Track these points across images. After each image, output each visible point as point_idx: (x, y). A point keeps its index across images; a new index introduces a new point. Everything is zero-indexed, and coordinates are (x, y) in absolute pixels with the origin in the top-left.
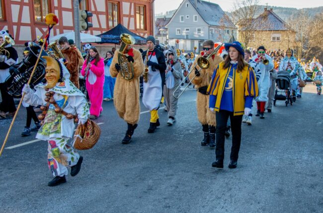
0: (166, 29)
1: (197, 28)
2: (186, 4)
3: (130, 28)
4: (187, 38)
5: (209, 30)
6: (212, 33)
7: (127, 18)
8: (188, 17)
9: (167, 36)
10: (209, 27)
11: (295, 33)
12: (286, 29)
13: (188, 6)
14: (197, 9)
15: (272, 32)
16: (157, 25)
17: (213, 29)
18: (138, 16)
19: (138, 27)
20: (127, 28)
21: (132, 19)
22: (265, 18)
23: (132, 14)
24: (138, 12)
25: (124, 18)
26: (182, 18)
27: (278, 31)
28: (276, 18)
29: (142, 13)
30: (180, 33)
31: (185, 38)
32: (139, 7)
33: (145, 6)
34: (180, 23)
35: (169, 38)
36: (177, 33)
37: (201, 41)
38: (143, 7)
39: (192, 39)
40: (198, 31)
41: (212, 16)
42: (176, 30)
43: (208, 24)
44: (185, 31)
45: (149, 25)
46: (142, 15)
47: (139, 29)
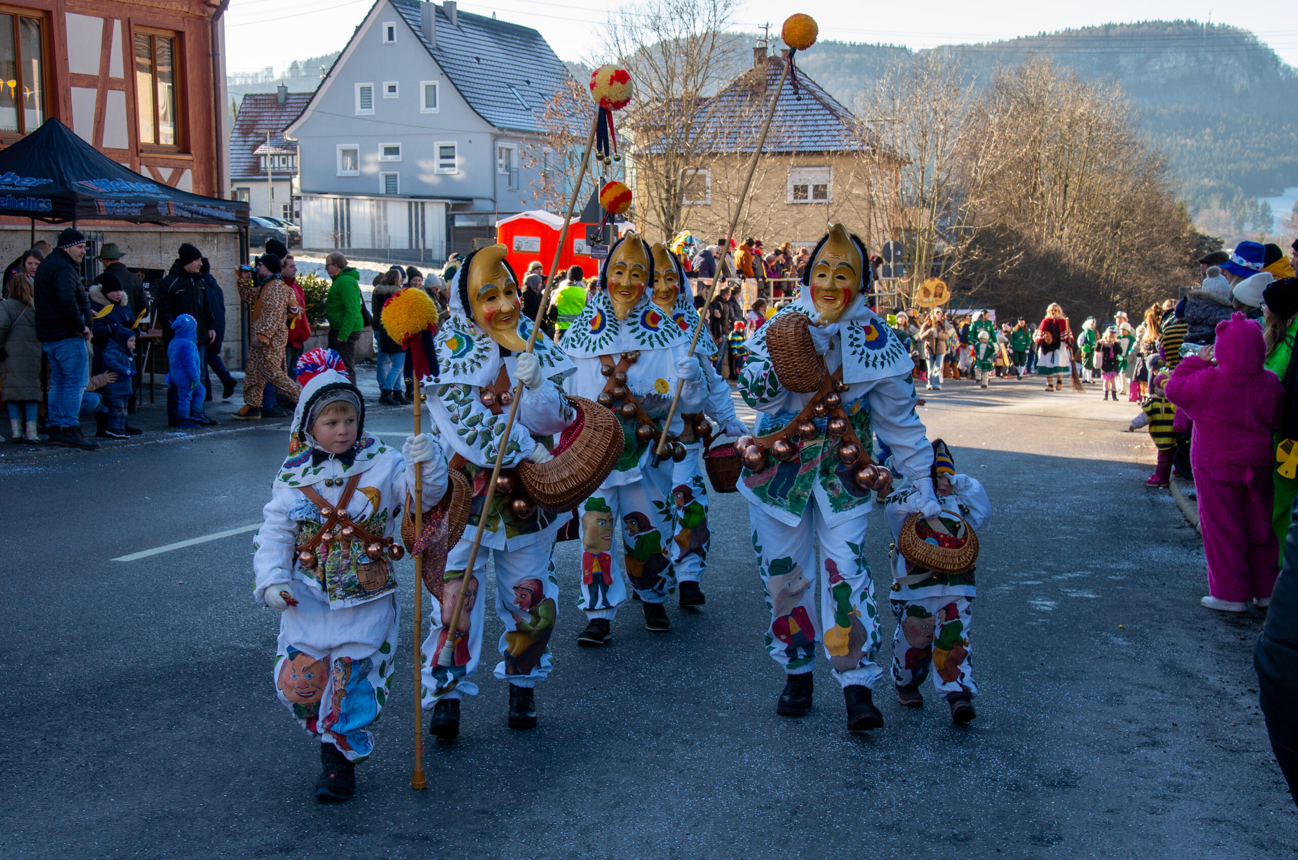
0: (291, 146)
1: (437, 145)
2: (385, 26)
3: (106, 144)
4: (391, 192)
5: (495, 153)
6: (508, 168)
7: (92, 94)
8: (392, 89)
9: (296, 181)
10: (496, 137)
11: (902, 162)
12: (856, 145)
13: (391, 37)
14: (436, 54)
15: (792, 161)
16: (247, 128)
17: (513, 145)
18: (143, 80)
19: (146, 136)
20: (89, 139)
21: (116, 100)
22: (755, 94)
23: (117, 70)
24: (146, 62)
25: (74, 90)
26: (366, 91)
27: (820, 153)
28: (812, 94)
29: (165, 69)
30: (355, 165)
31: (382, 190)
32: (152, 38)
33: (180, 34)
34: (358, 118)
35: (302, 191)
36: (344, 168)
37: (456, 207)
38: (171, 41)
39: (413, 197)
40: (442, 157)
41: (510, 86)
42: (339, 154)
43: (489, 122)
44: (382, 156)
45: (199, 127)
46: (162, 76)
47: (148, 148)
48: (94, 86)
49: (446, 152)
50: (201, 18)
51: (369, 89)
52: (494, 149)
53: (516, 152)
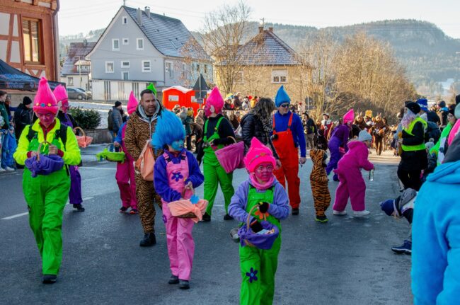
1: (143, 62)
2: (123, 18)
3: (12, 60)
4: (126, 79)
5: (165, 65)
6: (169, 70)
7: (6, 42)
8: (126, 41)
9: (90, 75)
10: (165, 59)
11: (312, 69)
12: (295, 62)
13: (125, 22)
14: (142, 28)
15: (272, 68)
16: (72, 55)
17: (171, 62)
18: (26, 37)
19: (27, 58)
20: (5, 60)
21: (15, 44)
22: (259, 43)
23: (16, 33)
24: (27, 30)
26: (116, 43)
27: (283, 65)
28: (280, 44)
29: (35, 33)
30: (112, 68)
31: (123, 78)
32: (29, 22)
33: (40, 20)
34: (114, 52)
35: (92, 79)
36: (108, 70)
38: (37, 23)
39: (134, 81)
40: (145, 66)
41: (170, 40)
42: (106, 65)
43: (162, 54)
44: (122, 66)
45: (48, 55)
46: (34, 35)
47: (28, 63)
48: (7, 39)
49: (146, 64)
50: (49, 14)
51: (117, 41)
53: (172, 65)
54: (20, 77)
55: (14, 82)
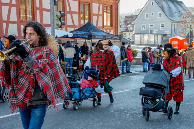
0: (133, 25)
1: (160, 24)
2: (152, 2)
3: (98, 26)
4: (151, 33)
6: (174, 28)
8: (152, 14)
9: (134, 32)
10: (172, 22)
13: (153, 4)
14: (161, 7)
16: (126, 22)
17: (176, 24)
18: (105, 14)
19: (105, 24)
20: (95, 25)
21: (100, 18)
23: (101, 13)
24: (106, 11)
25: (93, 16)
30: (145, 28)
31: (150, 33)
32: (107, 7)
33: (112, 6)
34: (146, 20)
35: (135, 33)
36: (143, 29)
37: (163, 36)
38: (110, 7)
39: (155, 34)
40: (161, 27)
41: (176, 13)
42: (142, 26)
43: (171, 20)
44: (150, 27)
45: (114, 22)
46: (108, 13)
47: (106, 26)
48: (97, 16)
49: (162, 26)
50: (116, 3)
51: (148, 14)
52: (172, 25)
53: (176, 25)
54: (102, 33)
55: (99, 36)
